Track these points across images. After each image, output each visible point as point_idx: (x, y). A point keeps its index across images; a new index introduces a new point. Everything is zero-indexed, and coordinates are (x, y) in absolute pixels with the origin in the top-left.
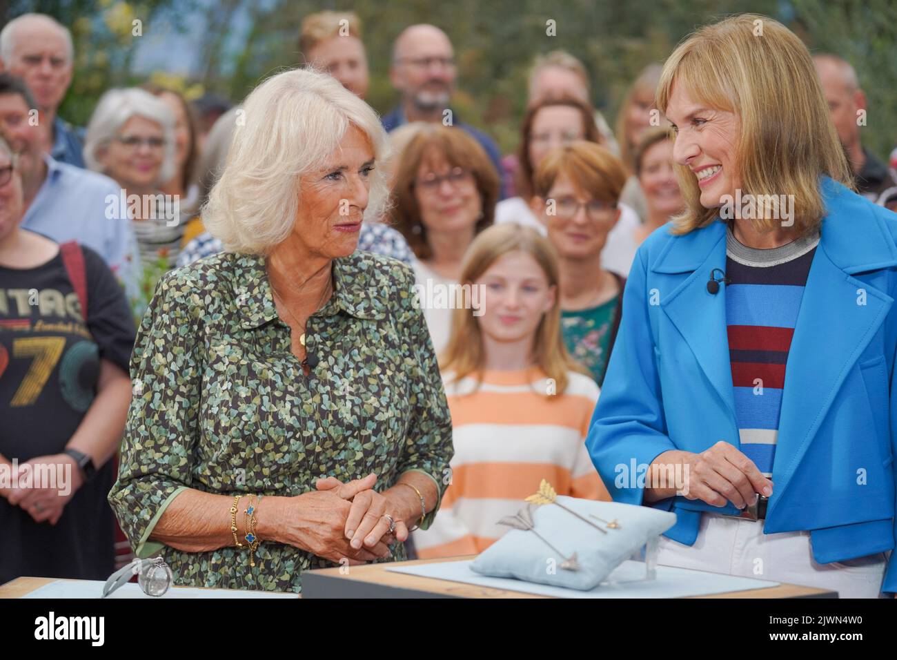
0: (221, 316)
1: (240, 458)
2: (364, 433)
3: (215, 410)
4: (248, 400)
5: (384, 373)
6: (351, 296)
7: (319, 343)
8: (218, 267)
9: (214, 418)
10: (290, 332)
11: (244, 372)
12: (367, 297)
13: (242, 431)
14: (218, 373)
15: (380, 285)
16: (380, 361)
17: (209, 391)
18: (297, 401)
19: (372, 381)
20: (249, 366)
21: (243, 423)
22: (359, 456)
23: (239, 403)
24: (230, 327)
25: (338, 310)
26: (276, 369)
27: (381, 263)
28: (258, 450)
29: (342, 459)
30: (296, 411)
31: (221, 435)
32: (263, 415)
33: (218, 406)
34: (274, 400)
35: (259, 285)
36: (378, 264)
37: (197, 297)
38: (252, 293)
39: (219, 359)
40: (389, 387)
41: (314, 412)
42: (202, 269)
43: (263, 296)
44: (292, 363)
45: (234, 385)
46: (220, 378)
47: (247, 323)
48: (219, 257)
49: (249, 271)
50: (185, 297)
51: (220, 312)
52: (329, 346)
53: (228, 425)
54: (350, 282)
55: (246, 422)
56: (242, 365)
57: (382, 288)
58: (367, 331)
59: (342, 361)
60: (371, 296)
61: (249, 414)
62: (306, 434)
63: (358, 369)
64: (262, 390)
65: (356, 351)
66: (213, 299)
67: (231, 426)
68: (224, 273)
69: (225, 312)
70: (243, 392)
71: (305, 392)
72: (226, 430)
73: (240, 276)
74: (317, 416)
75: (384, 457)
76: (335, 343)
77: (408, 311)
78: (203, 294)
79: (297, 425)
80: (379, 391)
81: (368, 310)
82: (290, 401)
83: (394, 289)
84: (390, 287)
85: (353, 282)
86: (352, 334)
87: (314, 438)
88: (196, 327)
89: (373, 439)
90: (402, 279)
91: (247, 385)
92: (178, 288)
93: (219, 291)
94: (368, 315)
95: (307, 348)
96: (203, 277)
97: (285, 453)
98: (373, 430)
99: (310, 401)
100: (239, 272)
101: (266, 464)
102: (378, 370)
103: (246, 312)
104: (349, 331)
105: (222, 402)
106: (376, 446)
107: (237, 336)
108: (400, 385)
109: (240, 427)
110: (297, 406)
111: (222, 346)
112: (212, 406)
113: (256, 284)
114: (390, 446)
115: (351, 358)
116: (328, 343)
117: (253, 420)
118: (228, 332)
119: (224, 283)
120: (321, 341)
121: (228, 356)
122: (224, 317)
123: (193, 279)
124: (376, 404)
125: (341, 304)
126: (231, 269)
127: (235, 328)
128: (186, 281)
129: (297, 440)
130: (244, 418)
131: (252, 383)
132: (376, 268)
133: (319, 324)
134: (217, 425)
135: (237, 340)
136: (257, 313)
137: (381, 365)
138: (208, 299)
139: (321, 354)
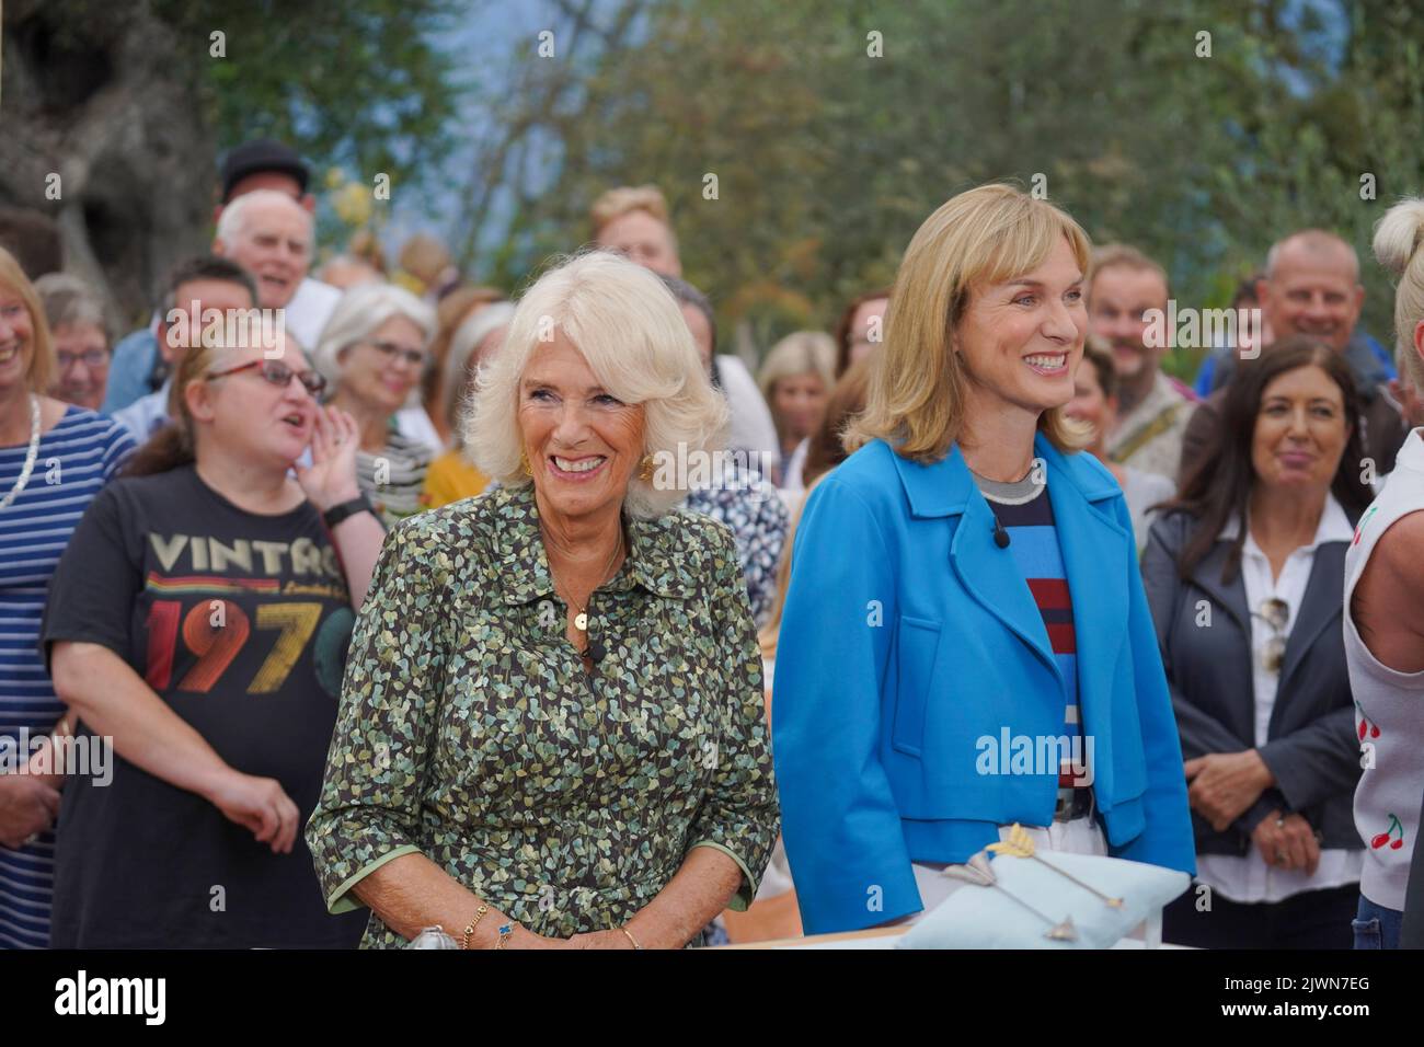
0: (478, 584)
1: (496, 781)
2: (663, 754)
3: (464, 714)
4: (510, 703)
5: (692, 670)
6: (649, 565)
7: (606, 628)
8: (473, 516)
9: (460, 725)
10: (566, 611)
11: (506, 664)
12: (672, 568)
13: (500, 746)
14: (471, 663)
15: (689, 549)
16: (688, 654)
17: (456, 686)
18: (575, 707)
19: (677, 682)
20: (513, 656)
21: (502, 734)
22: (654, 784)
23: (498, 707)
24: (489, 600)
25: (634, 584)
26: (549, 662)
27: (688, 519)
28: (521, 773)
29: (630, 788)
30: (574, 720)
31: (470, 750)
32: (529, 725)
33: (468, 709)
34: (545, 705)
35: (529, 545)
36: (686, 522)
37: (444, 557)
38: (518, 555)
39: (473, 644)
40: (699, 691)
41: (599, 724)
42: (453, 518)
43: (535, 561)
44: (569, 654)
45: (492, 681)
46: (472, 671)
47: (512, 597)
48: (475, 502)
49: (516, 525)
50: (429, 556)
51: (475, 579)
52: (619, 631)
53: (481, 736)
54: (648, 545)
55: (506, 734)
56: (504, 655)
57: (691, 553)
58: (671, 613)
59: (637, 652)
60: (677, 564)
61: (511, 721)
62: (586, 753)
63: (659, 663)
64: (529, 691)
65: (656, 639)
66: (467, 561)
67: (486, 738)
68: (482, 526)
69: (482, 579)
70: (504, 692)
71: (587, 696)
72: (478, 743)
73: (502, 531)
74: (602, 729)
75: (688, 787)
76: (627, 628)
77: (723, 586)
78: (453, 554)
79: (575, 740)
80: (686, 696)
81: (673, 585)
82: (566, 707)
83: (707, 555)
84: (703, 552)
85: (653, 546)
86: (651, 616)
87: (597, 759)
88: (440, 598)
89: (674, 763)
90: (718, 543)
91: (509, 682)
92: (420, 543)
93: (475, 550)
94: (672, 593)
95: (589, 634)
96: (454, 529)
97: (555, 778)
98: (675, 751)
99: (593, 707)
100: (501, 524)
101: (530, 792)
102: (685, 667)
103: (510, 582)
104: (647, 613)
105: (475, 704)
106: (677, 773)
107: (498, 612)
108: (711, 687)
109: (498, 740)
110: (576, 714)
111: (478, 627)
112: (459, 709)
113: (525, 543)
114: (698, 773)
115: (650, 648)
116: (618, 628)
117: (516, 731)
118: (486, 607)
119: (481, 539)
120: (608, 625)
121: (485, 641)
122: (481, 586)
123: (440, 531)
124: (681, 716)
125: (638, 577)
126: (490, 520)
127: (496, 602)
128: (431, 534)
129: (573, 760)
130: (504, 728)
131: (517, 680)
132: (682, 526)
133: (605, 601)
134: (466, 735)
135: (499, 618)
136: (526, 583)
137: (689, 660)
138: (460, 561)
139: (608, 643)
